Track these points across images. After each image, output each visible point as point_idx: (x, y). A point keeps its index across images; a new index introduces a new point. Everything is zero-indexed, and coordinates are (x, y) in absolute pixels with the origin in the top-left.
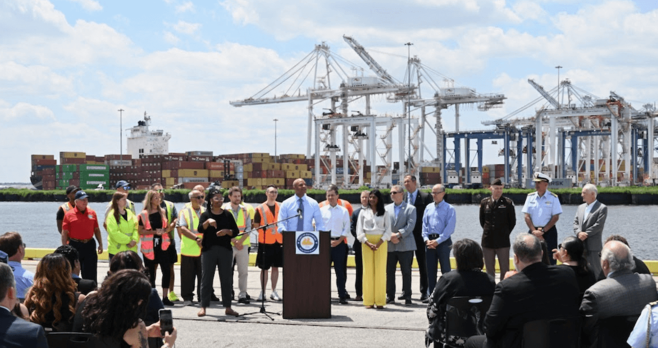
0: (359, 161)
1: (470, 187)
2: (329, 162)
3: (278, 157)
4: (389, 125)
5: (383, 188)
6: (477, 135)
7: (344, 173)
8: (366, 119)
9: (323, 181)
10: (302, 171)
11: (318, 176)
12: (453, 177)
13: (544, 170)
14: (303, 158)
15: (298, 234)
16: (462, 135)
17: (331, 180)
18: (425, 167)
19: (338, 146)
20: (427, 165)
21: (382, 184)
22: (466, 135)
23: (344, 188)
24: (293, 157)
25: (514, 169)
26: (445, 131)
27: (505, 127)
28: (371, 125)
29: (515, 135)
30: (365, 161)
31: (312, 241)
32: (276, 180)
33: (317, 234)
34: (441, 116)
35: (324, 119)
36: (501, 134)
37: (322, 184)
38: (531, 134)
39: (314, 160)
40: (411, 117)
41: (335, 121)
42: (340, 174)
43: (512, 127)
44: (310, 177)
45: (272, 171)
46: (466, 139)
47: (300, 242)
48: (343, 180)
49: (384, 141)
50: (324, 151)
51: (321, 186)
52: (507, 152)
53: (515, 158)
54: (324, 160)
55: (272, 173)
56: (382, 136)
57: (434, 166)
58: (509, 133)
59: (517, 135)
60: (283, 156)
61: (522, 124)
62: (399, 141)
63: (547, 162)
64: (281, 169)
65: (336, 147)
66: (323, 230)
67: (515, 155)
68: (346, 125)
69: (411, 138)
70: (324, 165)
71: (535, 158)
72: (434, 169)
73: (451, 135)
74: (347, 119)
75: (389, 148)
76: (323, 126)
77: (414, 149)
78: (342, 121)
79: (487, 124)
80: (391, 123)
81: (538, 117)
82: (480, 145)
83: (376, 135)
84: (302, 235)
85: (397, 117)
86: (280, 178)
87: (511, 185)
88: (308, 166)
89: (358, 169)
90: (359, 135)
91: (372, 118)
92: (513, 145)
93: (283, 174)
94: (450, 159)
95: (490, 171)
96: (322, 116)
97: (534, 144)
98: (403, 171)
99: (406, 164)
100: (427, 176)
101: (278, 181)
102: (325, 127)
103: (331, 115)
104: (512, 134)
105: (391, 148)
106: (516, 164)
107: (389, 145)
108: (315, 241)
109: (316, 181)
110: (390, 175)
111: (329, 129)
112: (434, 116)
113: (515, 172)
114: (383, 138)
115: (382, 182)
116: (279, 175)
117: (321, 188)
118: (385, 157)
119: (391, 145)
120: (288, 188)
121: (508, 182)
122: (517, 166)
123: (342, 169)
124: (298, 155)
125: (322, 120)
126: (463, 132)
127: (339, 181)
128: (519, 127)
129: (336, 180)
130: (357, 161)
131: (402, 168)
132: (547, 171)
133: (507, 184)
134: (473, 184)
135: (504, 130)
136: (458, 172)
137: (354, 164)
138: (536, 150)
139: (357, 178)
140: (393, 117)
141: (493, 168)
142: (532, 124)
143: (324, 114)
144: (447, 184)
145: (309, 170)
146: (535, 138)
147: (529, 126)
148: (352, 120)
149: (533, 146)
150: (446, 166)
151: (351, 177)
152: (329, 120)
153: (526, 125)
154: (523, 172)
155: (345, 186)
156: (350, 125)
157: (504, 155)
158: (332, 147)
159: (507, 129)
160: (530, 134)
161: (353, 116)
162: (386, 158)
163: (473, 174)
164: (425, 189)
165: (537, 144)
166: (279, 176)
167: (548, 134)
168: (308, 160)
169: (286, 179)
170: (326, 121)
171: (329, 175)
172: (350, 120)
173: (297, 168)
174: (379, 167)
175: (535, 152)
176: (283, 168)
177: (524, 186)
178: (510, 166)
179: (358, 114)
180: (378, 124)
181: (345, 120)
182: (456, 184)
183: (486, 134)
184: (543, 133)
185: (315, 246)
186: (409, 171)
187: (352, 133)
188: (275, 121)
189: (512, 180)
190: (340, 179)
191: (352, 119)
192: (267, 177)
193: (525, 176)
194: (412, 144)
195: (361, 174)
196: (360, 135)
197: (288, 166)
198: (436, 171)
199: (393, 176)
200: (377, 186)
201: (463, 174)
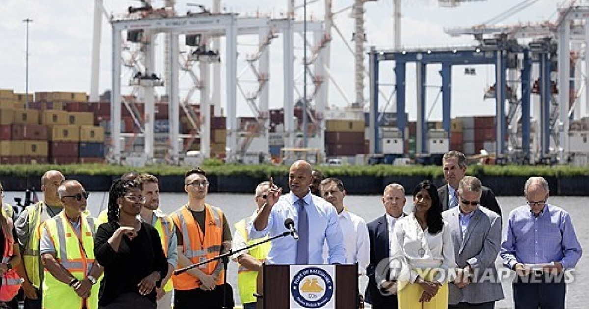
0: (202, 107)
1: (427, 161)
2: (141, 108)
3: (32, 96)
4: (265, 34)
5: (251, 162)
6: (442, 56)
7: (171, 130)
8: (218, 21)
9: (127, 146)
10: (84, 127)
11: (118, 137)
12: (392, 141)
13: (574, 129)
14: (84, 99)
15: (294, 271)
16: (411, 56)
17: (143, 145)
18: (334, 121)
19: (158, 76)
20: (336, 116)
21: (249, 155)
22: (419, 57)
23: (171, 162)
24: (63, 98)
25: (514, 125)
26: (377, 48)
27: (498, 40)
28: (228, 32)
29: (516, 57)
30: (212, 107)
31: (322, 284)
32: (29, 144)
33: (332, 271)
34: (365, 16)
35: (131, 20)
36: (489, 55)
37: (125, 154)
38: (549, 56)
39: (109, 104)
40: (308, 19)
41: (154, 24)
42: (162, 132)
43: (510, 41)
44: (101, 139)
45: (21, 126)
46: (419, 64)
47: (297, 286)
48: (170, 146)
49: (252, 66)
50: (130, 85)
51: (123, 159)
52: (500, 91)
53: (517, 104)
54: (130, 105)
55: (22, 131)
56: (250, 55)
57: (351, 117)
58: (504, 53)
59: (521, 56)
60: (42, 95)
61: (530, 35)
62: (284, 68)
63: (579, 113)
64: (40, 123)
65: (154, 77)
66: (343, 263)
67: (516, 97)
68: (175, 34)
69: (308, 61)
70: (130, 115)
71: (556, 104)
72: (351, 124)
73: (387, 56)
74: (176, 20)
75: (263, 79)
76: (129, 34)
77: (314, 82)
78: (167, 24)
79: (454, 34)
80: (268, 30)
81: (562, 21)
82: (446, 75)
83: (237, 54)
84: (301, 272)
85: (281, 17)
86: (39, 140)
87: (509, 157)
88: (96, 116)
89: (199, 124)
90: (202, 53)
91: (228, 20)
92: (514, 76)
93: (45, 133)
94: (387, 103)
95: (464, 129)
96: (127, 13)
97: (554, 76)
98: (292, 129)
99: (298, 113)
100: (338, 138)
101: (34, 148)
102: (134, 36)
103: (145, 13)
104: (511, 56)
105: (267, 80)
106: (518, 115)
107: (263, 75)
108: (327, 285)
109: (114, 147)
110: (264, 135)
111: (140, 41)
112: (351, 16)
113: (515, 131)
114: (252, 61)
115: (249, 151)
116: (37, 134)
117: (123, 163)
118: (255, 98)
119: (268, 75)
120: (55, 161)
121: (502, 152)
122: (519, 119)
123: (168, 123)
124: (73, 95)
125: (126, 21)
126: (415, 51)
127: (159, 148)
128: (524, 41)
129: (155, 145)
130: (198, 107)
131: (290, 120)
132: (579, 129)
133: (501, 156)
134: (433, 155)
135: (495, 46)
136: (403, 130)
137: (190, 113)
138: (558, 87)
139: (198, 141)
140: (272, 18)
141: (471, 124)
142: (550, 36)
143: (131, 10)
144: (380, 155)
145: (97, 124)
146: (556, 63)
147: (544, 39)
148: (188, 24)
149: (553, 79)
150: (380, 119)
151: (185, 139)
152: (140, 23)
153: (538, 37)
154: (533, 131)
155: (172, 159)
156: (182, 33)
157: (496, 96)
158: (146, 77)
159: (501, 46)
160: (546, 55)
161: (190, 14)
162: (257, 102)
163: (432, 135)
164: (337, 165)
165: (560, 77)
166: (37, 136)
167: (582, 56)
168: (94, 104)
169: (50, 143)
170: (135, 23)
171: (140, 135)
172: (185, 22)
173: (72, 120)
174: (244, 119)
175: (556, 92)
176: (44, 121)
177: (533, 159)
178: (506, 120)
179: (200, 10)
180: (242, 31)
181: (175, 24)
182: (400, 156)
183: (459, 55)
184: (572, 54)
185: (328, 295)
186: (303, 128)
187: (189, 49)
188: (26, 23)
189: (510, 148)
190: (160, 143)
191: (189, 20)
192: (11, 139)
193: (535, 140)
194: (311, 74)
195: (204, 132)
196: (204, 53)
197: (55, 117)
198: (355, 129)
199: (270, 138)
200: (238, 158)
201: (413, 134)
